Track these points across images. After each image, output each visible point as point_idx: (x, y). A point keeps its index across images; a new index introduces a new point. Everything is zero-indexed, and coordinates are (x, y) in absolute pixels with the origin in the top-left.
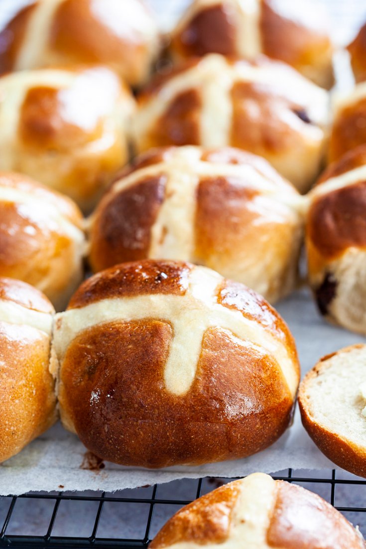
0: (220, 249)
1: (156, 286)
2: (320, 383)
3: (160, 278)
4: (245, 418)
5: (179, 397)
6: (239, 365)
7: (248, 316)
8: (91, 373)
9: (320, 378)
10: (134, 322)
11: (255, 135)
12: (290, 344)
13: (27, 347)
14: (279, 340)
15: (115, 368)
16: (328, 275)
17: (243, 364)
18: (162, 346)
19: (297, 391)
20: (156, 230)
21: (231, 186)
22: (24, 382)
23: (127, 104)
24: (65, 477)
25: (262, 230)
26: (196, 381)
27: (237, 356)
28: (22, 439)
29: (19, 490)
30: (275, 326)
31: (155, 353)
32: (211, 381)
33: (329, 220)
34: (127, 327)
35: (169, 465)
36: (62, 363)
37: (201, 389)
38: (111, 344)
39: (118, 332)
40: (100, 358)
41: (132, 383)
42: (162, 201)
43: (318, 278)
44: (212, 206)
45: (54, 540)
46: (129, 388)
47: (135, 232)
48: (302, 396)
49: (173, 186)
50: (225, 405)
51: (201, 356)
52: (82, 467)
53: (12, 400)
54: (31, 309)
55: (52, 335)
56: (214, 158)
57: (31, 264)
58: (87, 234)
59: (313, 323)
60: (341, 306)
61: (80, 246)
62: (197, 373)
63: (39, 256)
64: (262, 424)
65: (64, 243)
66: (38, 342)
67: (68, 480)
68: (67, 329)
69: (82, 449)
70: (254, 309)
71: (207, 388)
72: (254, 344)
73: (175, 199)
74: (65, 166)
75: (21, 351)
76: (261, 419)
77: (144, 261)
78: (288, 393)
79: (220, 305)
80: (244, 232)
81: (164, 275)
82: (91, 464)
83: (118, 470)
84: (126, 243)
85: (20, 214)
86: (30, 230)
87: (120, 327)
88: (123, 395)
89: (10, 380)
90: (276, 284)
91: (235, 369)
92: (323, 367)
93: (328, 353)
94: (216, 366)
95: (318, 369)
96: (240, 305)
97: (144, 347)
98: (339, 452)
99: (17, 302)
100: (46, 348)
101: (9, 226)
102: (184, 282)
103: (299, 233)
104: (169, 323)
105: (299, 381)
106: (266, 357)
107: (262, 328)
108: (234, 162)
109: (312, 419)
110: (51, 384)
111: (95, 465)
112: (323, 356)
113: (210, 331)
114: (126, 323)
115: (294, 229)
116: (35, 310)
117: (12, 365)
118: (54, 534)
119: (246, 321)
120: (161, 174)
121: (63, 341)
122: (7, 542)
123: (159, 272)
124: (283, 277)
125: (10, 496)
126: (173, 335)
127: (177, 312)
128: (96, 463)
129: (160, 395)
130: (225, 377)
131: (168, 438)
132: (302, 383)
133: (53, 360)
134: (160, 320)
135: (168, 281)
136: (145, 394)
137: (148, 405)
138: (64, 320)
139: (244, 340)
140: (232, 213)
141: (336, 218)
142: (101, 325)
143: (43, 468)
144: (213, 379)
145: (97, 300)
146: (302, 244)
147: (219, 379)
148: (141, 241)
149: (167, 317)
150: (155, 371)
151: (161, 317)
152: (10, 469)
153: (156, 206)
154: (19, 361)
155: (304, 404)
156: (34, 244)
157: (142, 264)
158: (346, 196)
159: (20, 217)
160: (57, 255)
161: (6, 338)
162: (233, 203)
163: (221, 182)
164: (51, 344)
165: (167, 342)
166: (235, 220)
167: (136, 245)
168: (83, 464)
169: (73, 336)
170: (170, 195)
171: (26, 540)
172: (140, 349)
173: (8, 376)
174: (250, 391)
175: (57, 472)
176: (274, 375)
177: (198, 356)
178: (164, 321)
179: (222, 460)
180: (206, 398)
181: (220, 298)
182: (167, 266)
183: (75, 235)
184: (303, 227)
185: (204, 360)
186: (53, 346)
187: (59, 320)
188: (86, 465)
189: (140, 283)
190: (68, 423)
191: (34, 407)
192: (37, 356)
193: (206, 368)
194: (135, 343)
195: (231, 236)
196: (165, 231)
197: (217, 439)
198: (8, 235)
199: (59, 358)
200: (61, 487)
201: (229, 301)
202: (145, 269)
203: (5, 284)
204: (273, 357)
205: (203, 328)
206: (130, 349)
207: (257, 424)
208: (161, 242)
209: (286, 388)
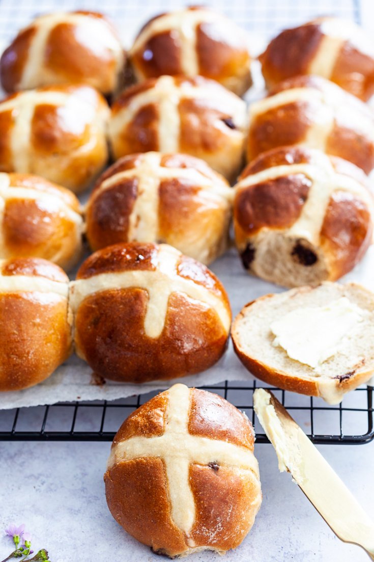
0: (176, 229)
1: (136, 265)
2: (245, 323)
3: (138, 259)
4: (197, 351)
5: (154, 340)
6: (192, 317)
7: (197, 283)
8: (96, 323)
9: (245, 319)
10: (123, 290)
11: (197, 139)
12: (225, 298)
13: (53, 308)
14: (217, 297)
15: (112, 321)
16: (249, 245)
17: (195, 316)
18: (142, 305)
19: (230, 330)
20: (133, 218)
21: (182, 186)
22: (52, 331)
23: (105, 111)
24: (81, 391)
25: (204, 215)
26: (165, 329)
27: (191, 311)
28: (52, 368)
29: (52, 401)
30: (215, 287)
31: (137, 311)
32: (174, 329)
33: (249, 208)
34: (118, 293)
35: (148, 381)
36: (76, 316)
37: (168, 334)
38: (108, 304)
39: (113, 297)
40: (102, 314)
41: (124, 331)
42: (135, 198)
43: (243, 246)
44: (170, 200)
45: (76, 435)
46: (122, 334)
47: (118, 219)
48: (233, 332)
49: (142, 186)
50: (184, 343)
51: (167, 312)
52: (91, 384)
53: (46, 344)
54: (54, 280)
55: (68, 298)
56: (170, 163)
57: (49, 243)
58: (83, 216)
59: (239, 275)
60: (258, 265)
61: (80, 226)
62: (166, 323)
63: (55, 238)
64: (208, 353)
65: (70, 226)
66: (60, 304)
67: (83, 393)
68: (78, 294)
69: (90, 370)
70: (201, 277)
71: (172, 333)
72: (202, 301)
73: (144, 196)
74: (64, 163)
75: (50, 311)
76: (207, 351)
77: (126, 245)
78: (225, 332)
79: (179, 276)
80: (192, 217)
81: (141, 257)
82: (96, 381)
83: (115, 385)
84: (113, 227)
85: (40, 208)
86: (47, 220)
87: (114, 294)
88: (118, 339)
89: (44, 331)
90: (214, 249)
91: (190, 320)
92: (247, 311)
93: (250, 301)
94: (177, 318)
95: (243, 312)
96: (192, 275)
97: (130, 307)
98: (258, 370)
99: (45, 277)
100: (65, 307)
101: (33, 218)
102: (154, 261)
103: (229, 214)
104: (146, 290)
105: (232, 321)
106: (209, 310)
107: (206, 290)
108: (184, 166)
109: (240, 349)
110: (69, 331)
111: (99, 382)
112: (246, 303)
113: (173, 295)
114: (118, 290)
115: (225, 212)
116: (57, 281)
117: (45, 321)
118: (75, 430)
119: (196, 286)
120: (135, 177)
121: (76, 301)
122: (46, 436)
123: (137, 254)
124: (219, 245)
125: (46, 405)
126: (149, 299)
127: (151, 282)
128: (101, 380)
129: (141, 338)
130: (183, 325)
131: (148, 365)
132: (233, 324)
133: (70, 315)
134: (140, 288)
135: (144, 261)
136: (132, 338)
137: (134, 345)
138: (75, 288)
139: (195, 299)
140: (183, 204)
141: (253, 206)
142: (101, 291)
143: (65, 385)
144: (176, 327)
145: (97, 273)
146: (230, 221)
147: (179, 327)
148: (122, 226)
149: (145, 286)
150: (138, 323)
151: (140, 286)
152: (44, 386)
153: (132, 201)
154: (49, 318)
155: (235, 339)
156: (50, 229)
157: (126, 247)
158: (260, 190)
159: (40, 210)
160: (66, 235)
161: (39, 303)
162: (184, 198)
163: (175, 182)
164: (68, 304)
165: (145, 303)
166: (185, 209)
167: (119, 228)
168: (91, 381)
169: (82, 298)
170: (141, 193)
171: (58, 435)
172: (128, 308)
173: (42, 329)
174: (200, 333)
175: (75, 388)
176: (215, 321)
177: (166, 312)
178: (143, 289)
179: (183, 376)
180: (172, 340)
181: (178, 272)
182: (143, 250)
183: (76, 219)
184: (232, 209)
185: (170, 315)
186: (69, 305)
187: (73, 287)
188: (94, 382)
189: (126, 263)
190: (81, 355)
191: (60, 347)
192: (60, 313)
193: (171, 320)
194: (125, 304)
195: (183, 221)
196: (139, 218)
197: (179, 365)
198: (33, 224)
199: (74, 313)
200: (79, 398)
201: (185, 273)
202: (128, 252)
203: (36, 264)
204: (214, 309)
205: (168, 293)
206: (121, 308)
207: (205, 353)
208: (136, 226)
209: (223, 329)
